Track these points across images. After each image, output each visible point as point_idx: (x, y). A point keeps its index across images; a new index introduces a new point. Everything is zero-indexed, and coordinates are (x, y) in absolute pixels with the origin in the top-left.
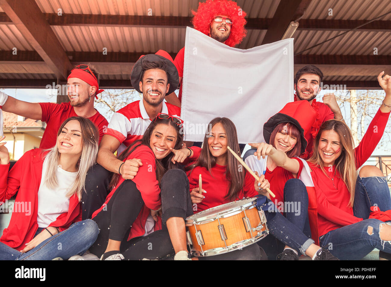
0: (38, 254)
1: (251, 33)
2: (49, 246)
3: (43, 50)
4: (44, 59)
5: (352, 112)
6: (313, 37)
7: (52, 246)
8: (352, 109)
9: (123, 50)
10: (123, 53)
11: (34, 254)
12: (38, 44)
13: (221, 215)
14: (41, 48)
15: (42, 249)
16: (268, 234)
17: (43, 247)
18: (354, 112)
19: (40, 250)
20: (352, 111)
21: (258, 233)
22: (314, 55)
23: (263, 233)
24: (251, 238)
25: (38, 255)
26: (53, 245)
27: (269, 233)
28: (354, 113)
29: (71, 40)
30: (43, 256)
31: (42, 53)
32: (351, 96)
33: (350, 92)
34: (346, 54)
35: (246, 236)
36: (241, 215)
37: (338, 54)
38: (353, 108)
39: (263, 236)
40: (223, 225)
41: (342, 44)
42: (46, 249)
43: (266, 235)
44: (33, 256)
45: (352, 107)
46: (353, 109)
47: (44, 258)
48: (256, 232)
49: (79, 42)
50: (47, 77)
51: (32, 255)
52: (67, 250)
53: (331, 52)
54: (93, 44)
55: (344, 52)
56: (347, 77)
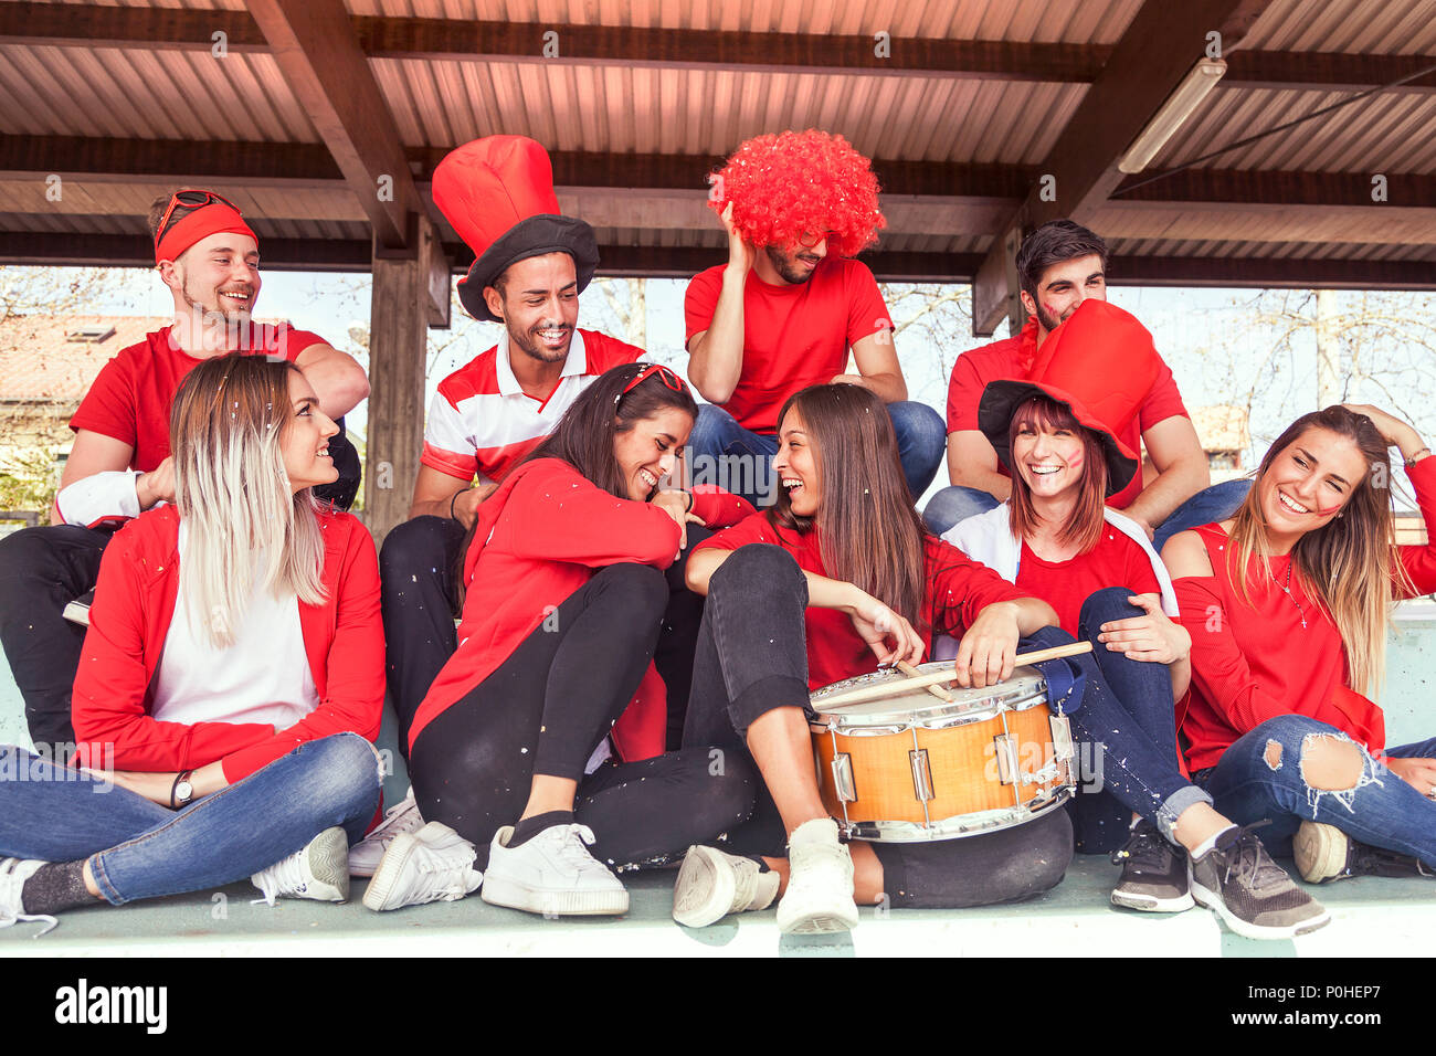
0: (162, 840)
1: (1032, 93)
2: (199, 819)
3: (348, 140)
4: (344, 171)
5: (1321, 365)
6: (1234, 111)
7: (208, 821)
8: (1321, 355)
9: (592, 146)
10: (590, 153)
11: (148, 840)
12: (336, 121)
13: (924, 720)
14: (343, 133)
15: (176, 826)
16: (1073, 795)
17: (182, 821)
18: (1330, 365)
19: (170, 830)
20: (1323, 361)
21: (1040, 791)
22: (1230, 172)
23: (1056, 793)
24: (1012, 805)
25: (162, 845)
26: (210, 818)
27: (1076, 792)
28: (1328, 367)
29: (422, 108)
30: (178, 849)
31: (343, 152)
32: (1320, 310)
33: (1317, 297)
34: (1335, 168)
35: (997, 797)
36: (990, 725)
37: (1307, 169)
38: (1328, 354)
39: (1055, 800)
40: (926, 750)
41: (1327, 136)
42: (188, 827)
43: (1065, 799)
44: (147, 845)
45: (1322, 348)
46: (1325, 357)
47: (179, 856)
48: (1032, 788)
49: (450, 116)
50: (322, 231)
51: (143, 842)
52: (254, 836)
53: (1286, 162)
54: (494, 121)
55: (1330, 163)
56: (1328, 246)
